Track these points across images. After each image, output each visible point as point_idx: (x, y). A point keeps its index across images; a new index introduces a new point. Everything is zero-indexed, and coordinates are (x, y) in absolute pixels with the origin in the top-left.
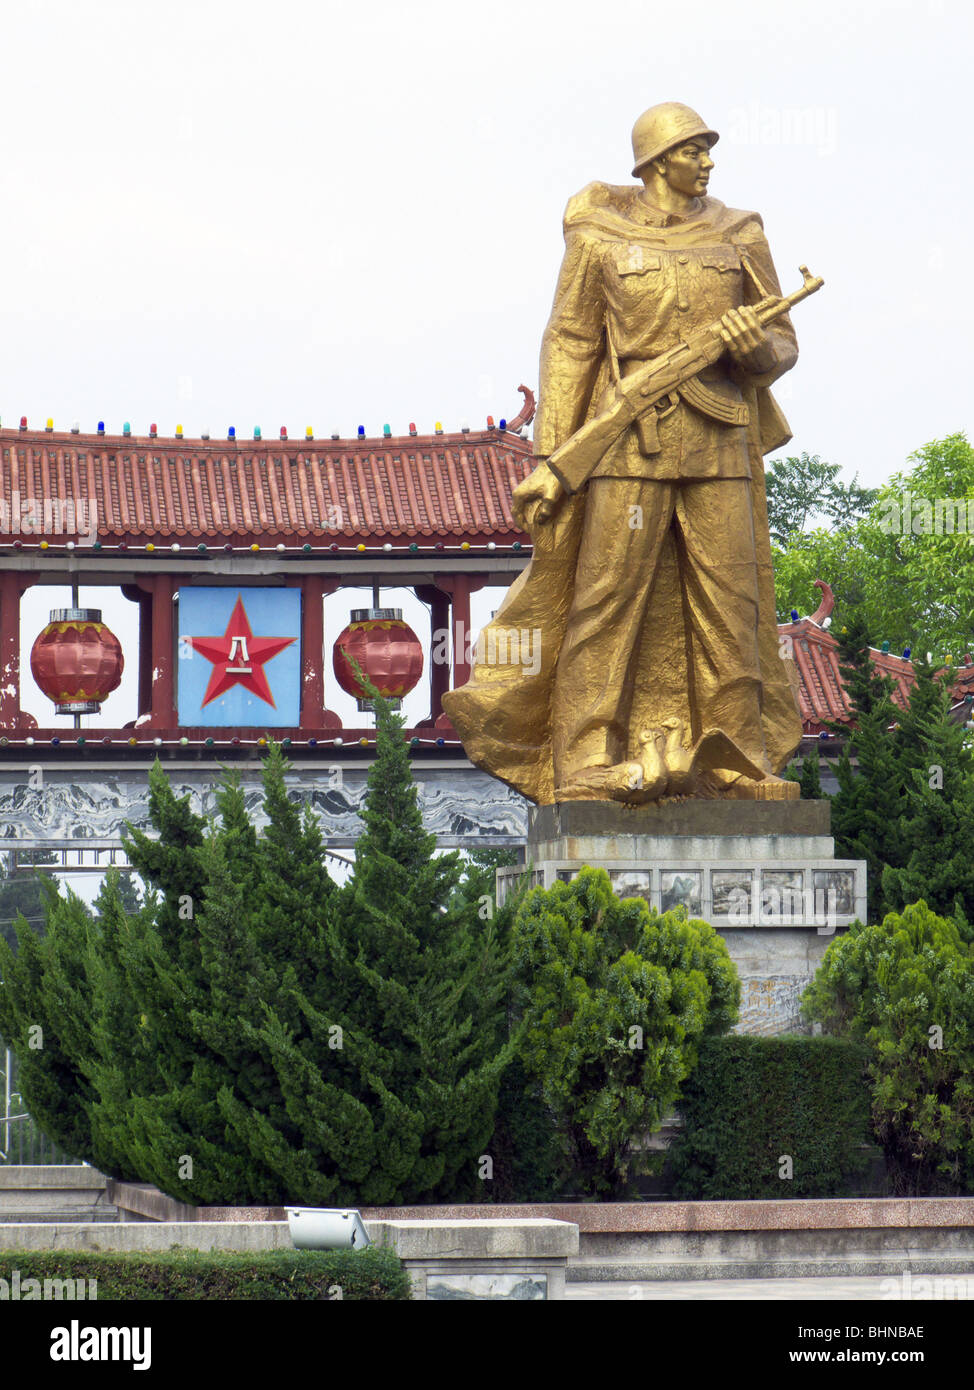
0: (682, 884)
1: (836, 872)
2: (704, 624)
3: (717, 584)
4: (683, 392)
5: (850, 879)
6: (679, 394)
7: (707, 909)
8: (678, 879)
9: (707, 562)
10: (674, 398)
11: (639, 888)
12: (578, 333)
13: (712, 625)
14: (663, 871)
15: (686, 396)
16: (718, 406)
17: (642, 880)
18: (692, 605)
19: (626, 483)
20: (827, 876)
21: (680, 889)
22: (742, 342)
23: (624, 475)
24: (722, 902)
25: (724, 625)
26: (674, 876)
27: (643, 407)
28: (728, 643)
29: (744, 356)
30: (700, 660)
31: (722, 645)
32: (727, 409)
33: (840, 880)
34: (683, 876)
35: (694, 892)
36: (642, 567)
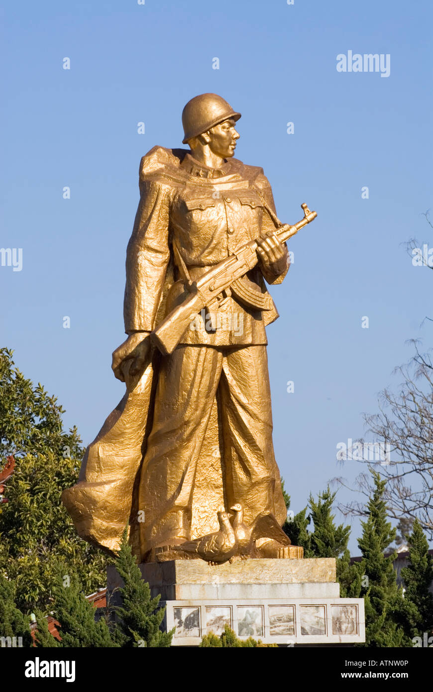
0: (250, 615)
1: (345, 606)
2: (240, 441)
3: (251, 415)
4: (233, 288)
5: (354, 611)
6: (231, 289)
7: (267, 631)
8: (248, 612)
9: (244, 400)
10: (228, 292)
11: (224, 618)
12: (156, 248)
13: (246, 442)
14: (239, 606)
15: (235, 291)
16: (254, 297)
17: (226, 613)
18: (232, 429)
19: (197, 349)
20: (340, 609)
21: (249, 620)
22: (271, 254)
23: (196, 343)
24: (275, 627)
25: (255, 442)
26: (245, 609)
27: (210, 298)
28: (256, 454)
29: (272, 264)
30: (237, 466)
31: (252, 455)
32: (260, 300)
33: (347, 611)
34: (251, 610)
35: (258, 621)
36: (206, 404)
